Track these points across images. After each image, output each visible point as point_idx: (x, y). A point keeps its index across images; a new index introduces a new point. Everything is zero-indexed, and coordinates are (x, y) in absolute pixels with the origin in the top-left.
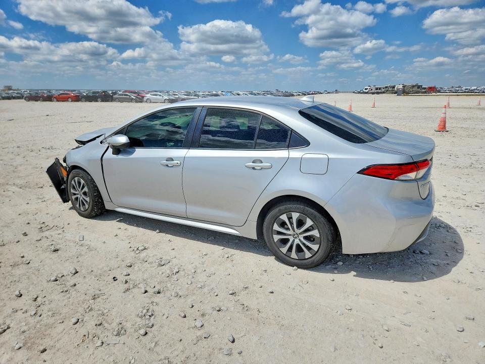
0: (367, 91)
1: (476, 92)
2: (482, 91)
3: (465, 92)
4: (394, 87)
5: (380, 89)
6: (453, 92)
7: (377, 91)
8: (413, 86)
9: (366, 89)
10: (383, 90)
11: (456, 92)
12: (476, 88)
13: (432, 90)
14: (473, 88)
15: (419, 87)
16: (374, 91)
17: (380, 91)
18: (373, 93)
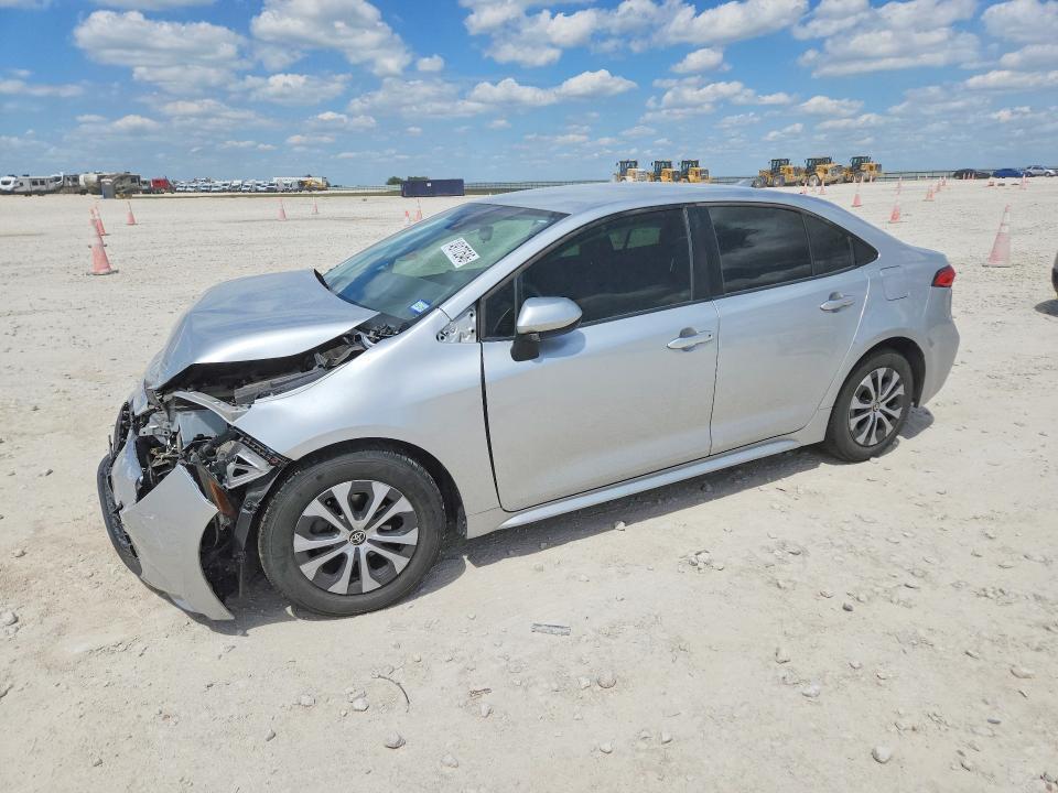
0: (9, 187)
1: (244, 191)
2: (253, 189)
3: (224, 190)
4: (76, 179)
5: (42, 183)
6: (203, 191)
7: (35, 188)
8: (122, 178)
9: (5, 183)
10: (52, 186)
11: (207, 191)
12: (240, 182)
13: (161, 186)
14: (237, 182)
15: (135, 179)
16: (27, 187)
17: (44, 188)
18: (27, 194)
